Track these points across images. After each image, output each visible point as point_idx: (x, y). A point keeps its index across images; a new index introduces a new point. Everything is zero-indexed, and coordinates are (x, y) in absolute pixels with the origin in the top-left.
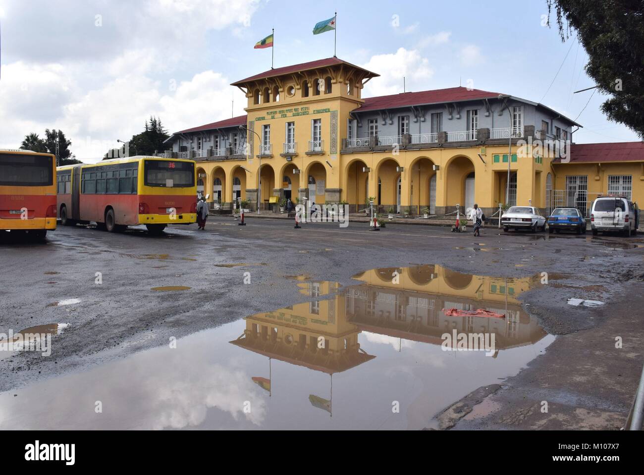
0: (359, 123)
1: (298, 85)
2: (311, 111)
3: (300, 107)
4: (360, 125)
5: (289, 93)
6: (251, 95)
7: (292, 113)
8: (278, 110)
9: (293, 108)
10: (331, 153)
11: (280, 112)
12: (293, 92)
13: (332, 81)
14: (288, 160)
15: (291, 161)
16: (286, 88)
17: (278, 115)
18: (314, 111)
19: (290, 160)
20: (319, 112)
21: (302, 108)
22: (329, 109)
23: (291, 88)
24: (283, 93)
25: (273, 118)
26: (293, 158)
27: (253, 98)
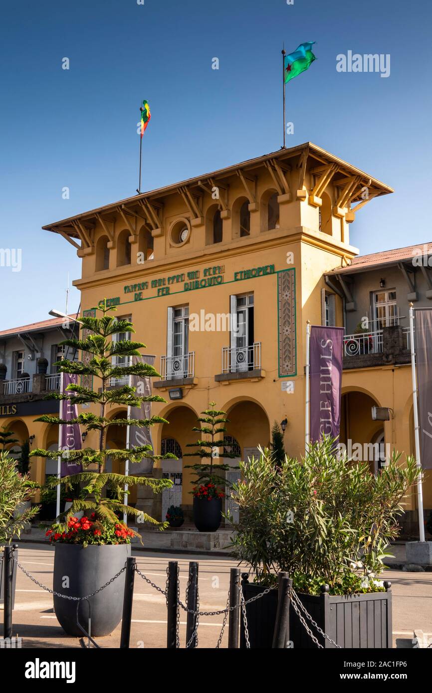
0: (347, 301)
1: (197, 217)
2: (228, 276)
3: (201, 268)
4: (350, 306)
5: (177, 239)
6: (89, 250)
7: (183, 283)
8: (149, 279)
9: (185, 271)
10: (280, 377)
11: (155, 283)
12: (185, 235)
13: (281, 198)
14: (173, 396)
15: (182, 397)
16: (169, 228)
17: (150, 292)
18: (236, 274)
19: (178, 395)
20: (248, 275)
21: (206, 271)
22: (272, 267)
23: (181, 227)
24: (162, 239)
25: (138, 298)
26: (185, 392)
27: (93, 258)
